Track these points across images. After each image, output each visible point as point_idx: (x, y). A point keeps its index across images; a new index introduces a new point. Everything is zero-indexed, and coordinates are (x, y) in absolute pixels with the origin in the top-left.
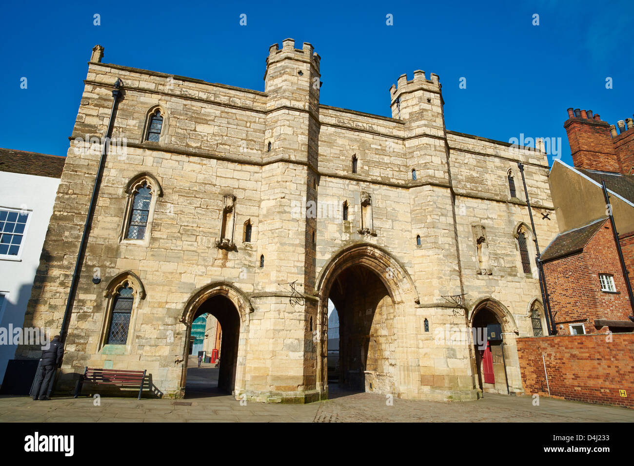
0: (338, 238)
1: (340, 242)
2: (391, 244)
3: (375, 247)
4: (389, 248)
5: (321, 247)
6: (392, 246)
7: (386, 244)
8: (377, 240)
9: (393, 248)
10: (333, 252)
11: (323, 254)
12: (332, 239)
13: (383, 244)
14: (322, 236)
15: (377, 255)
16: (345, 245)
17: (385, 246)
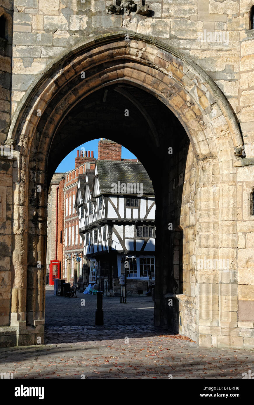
0: (61, 27)
1: (68, 35)
2: (186, 31)
3: (147, 41)
4: (182, 41)
5: (24, 47)
6: (187, 36)
7: (173, 33)
8: (154, 26)
9: (191, 41)
10: (50, 58)
11: (28, 62)
12: (48, 31)
13: (166, 32)
14: (25, 24)
15: (152, 58)
16: (78, 41)
17: (171, 37)
